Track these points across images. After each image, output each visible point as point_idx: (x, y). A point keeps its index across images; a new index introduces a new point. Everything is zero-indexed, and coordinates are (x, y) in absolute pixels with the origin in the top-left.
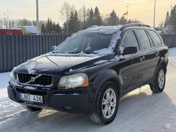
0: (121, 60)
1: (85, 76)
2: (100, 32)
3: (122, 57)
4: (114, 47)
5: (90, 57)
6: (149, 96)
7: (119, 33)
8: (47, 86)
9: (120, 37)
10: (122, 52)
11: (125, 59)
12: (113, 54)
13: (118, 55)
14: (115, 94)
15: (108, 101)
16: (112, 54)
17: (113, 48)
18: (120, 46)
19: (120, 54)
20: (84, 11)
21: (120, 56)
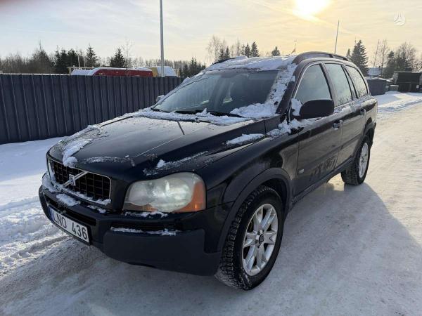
0: (294, 131)
2: (249, 67)
3: (296, 124)
4: (279, 101)
5: (219, 125)
7: (292, 69)
8: (99, 201)
9: (294, 77)
10: (296, 113)
11: (303, 128)
12: (276, 117)
13: (288, 120)
14: (275, 214)
15: (259, 233)
16: (273, 118)
17: (276, 103)
18: (293, 97)
19: (293, 117)
20: (238, 48)
21: (292, 121)
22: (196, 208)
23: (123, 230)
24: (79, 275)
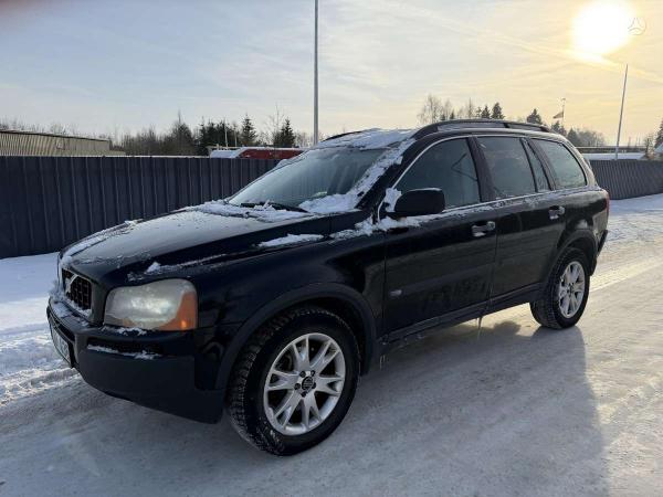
1: (183, 292)
3: (388, 224)
4: (366, 191)
6: (524, 340)
7: (405, 146)
9: (402, 158)
13: (374, 218)
14: (338, 351)
15: (302, 374)
17: (361, 194)
18: (390, 187)
21: (383, 220)
22: (184, 325)
23: (98, 348)
24: (86, 414)
